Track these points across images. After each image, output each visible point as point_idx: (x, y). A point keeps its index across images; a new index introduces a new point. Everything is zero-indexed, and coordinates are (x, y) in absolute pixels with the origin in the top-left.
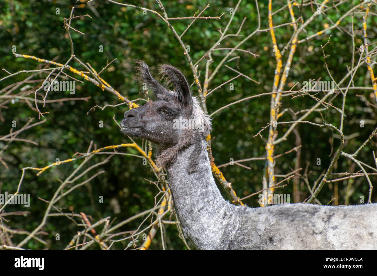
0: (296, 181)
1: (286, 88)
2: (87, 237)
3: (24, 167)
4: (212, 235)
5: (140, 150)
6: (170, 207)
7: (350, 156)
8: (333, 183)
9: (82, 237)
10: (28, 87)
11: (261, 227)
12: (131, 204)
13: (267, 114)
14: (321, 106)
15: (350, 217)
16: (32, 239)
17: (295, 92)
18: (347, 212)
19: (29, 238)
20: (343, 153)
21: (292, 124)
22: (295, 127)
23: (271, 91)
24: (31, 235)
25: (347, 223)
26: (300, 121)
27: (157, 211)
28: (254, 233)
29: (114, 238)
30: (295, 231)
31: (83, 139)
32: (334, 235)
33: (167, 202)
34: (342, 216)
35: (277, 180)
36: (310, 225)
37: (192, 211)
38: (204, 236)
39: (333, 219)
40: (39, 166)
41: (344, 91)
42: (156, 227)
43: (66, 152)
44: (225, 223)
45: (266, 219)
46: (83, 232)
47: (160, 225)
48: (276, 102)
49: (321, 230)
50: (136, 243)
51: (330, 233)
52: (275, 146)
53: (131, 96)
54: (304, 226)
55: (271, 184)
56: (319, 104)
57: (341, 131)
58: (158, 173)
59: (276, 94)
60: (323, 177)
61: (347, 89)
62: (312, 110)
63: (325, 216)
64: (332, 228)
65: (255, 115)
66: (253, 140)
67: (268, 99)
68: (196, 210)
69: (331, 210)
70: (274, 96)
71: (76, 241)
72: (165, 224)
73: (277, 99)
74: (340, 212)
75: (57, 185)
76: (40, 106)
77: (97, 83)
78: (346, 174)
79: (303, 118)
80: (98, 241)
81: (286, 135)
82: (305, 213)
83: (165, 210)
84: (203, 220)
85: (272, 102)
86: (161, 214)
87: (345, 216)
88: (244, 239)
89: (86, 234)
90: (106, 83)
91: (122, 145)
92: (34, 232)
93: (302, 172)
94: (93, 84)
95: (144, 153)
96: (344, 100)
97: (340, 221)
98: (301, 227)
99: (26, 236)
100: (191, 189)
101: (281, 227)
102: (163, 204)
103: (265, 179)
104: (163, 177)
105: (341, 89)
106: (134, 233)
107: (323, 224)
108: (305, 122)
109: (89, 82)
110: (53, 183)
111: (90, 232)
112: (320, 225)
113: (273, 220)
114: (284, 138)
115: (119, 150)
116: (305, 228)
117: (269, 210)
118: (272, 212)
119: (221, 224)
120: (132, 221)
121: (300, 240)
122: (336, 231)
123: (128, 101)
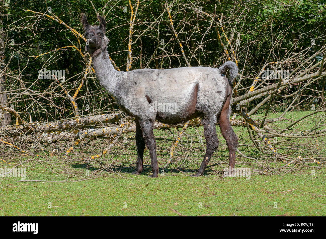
0: (141, 59)
1: (135, 21)
2: (56, 84)
3: (29, 56)
4: (112, 84)
5: (77, 48)
6: (89, 71)
7: (162, 49)
8: (156, 60)
9: (54, 84)
10: (30, 23)
11: (132, 78)
12: (74, 71)
13: (128, 33)
14: (150, 29)
15: (167, 74)
16: (34, 85)
17: (139, 23)
18: (166, 72)
19: (32, 85)
20: (159, 48)
21: (138, 36)
22: (140, 37)
23: (129, 23)
24: (33, 84)
25: (166, 76)
26: (141, 35)
27: (84, 73)
28: (128, 81)
29: (67, 84)
30: (145, 79)
31: (53, 44)
32: (161, 81)
33: (88, 69)
34: (164, 73)
35: (133, 59)
36: (151, 77)
37: (104, 75)
38: (109, 85)
39: (160, 74)
40: (36, 56)
41: (159, 22)
42: (84, 79)
43: (47, 50)
44: (117, 79)
45: (133, 75)
46: (54, 82)
47: (86, 79)
48: (131, 27)
49: (156, 79)
50: (76, 86)
51: (160, 80)
52: (132, 45)
53: (72, 26)
54: (149, 77)
55: (131, 61)
56: (149, 28)
57: (158, 39)
58: (84, 57)
59: (131, 24)
60: (151, 57)
61: (160, 21)
62: (146, 30)
63: (157, 74)
64: (160, 78)
65: (123, 33)
66: (123, 43)
67: (128, 26)
68: (106, 74)
69: (159, 71)
70: (130, 25)
71: (51, 86)
72: (88, 78)
73: (132, 26)
74: (163, 72)
75: (43, 63)
76: (35, 31)
77: (58, 21)
78: (160, 56)
79: (142, 34)
80: (60, 86)
81: (136, 41)
82: (149, 72)
83: (87, 73)
84: (109, 78)
85: (130, 27)
86: (86, 74)
87: (165, 73)
88: (124, 84)
89: (55, 83)
90: (61, 21)
91: (69, 46)
92: (34, 83)
93: (143, 56)
94: (56, 21)
95: (78, 50)
96: (159, 26)
97: (163, 75)
98: (147, 77)
99: (31, 84)
100: (104, 66)
101: (139, 78)
102: (87, 70)
103: (128, 59)
104: (86, 59)
105: (158, 22)
106: (75, 82)
107: (156, 76)
108: (144, 35)
109: (55, 21)
110: (42, 63)
111: (57, 82)
112: (155, 77)
113: (136, 75)
114: (135, 42)
115: (68, 48)
116: (149, 78)
117: (134, 72)
118: (135, 72)
119: (116, 79)
120: (74, 77)
121: (147, 82)
122: (162, 79)
123: (71, 28)
